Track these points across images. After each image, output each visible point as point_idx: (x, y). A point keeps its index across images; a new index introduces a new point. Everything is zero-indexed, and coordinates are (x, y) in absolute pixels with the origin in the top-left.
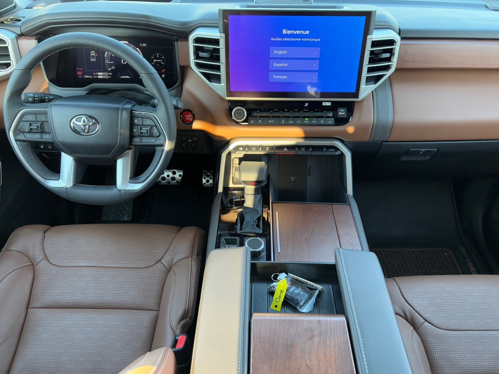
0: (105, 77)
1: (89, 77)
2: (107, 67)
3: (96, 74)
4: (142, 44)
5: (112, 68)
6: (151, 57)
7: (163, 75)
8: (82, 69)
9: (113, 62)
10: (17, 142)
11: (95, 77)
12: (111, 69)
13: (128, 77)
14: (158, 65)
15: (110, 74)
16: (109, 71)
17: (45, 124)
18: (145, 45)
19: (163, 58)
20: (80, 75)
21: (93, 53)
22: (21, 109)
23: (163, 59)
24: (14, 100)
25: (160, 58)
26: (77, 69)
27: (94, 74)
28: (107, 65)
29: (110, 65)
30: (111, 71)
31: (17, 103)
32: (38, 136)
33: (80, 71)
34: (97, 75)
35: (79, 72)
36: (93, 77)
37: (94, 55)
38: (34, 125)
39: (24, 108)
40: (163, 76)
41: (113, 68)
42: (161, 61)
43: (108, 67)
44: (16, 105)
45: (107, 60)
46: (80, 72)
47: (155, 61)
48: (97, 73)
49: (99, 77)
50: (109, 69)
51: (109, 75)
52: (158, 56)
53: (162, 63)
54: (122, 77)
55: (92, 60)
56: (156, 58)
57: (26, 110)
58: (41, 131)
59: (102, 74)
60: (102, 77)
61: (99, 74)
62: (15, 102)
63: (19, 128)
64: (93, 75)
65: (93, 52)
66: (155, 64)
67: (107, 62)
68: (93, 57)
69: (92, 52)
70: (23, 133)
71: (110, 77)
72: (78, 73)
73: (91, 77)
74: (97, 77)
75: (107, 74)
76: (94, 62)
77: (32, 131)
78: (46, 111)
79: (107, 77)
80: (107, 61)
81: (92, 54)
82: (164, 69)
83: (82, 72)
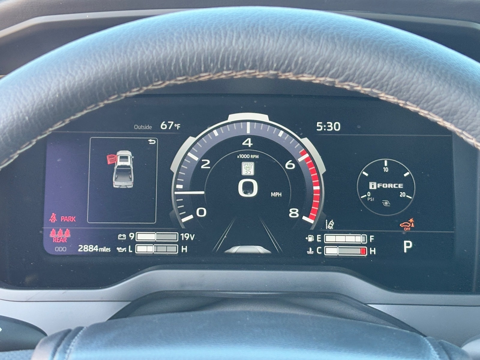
0: (162, 250)
1: (96, 249)
2: (175, 210)
3: (128, 238)
4: (325, 123)
5: (195, 215)
6: (360, 171)
7: (405, 242)
8: (73, 219)
9: (201, 193)
11: (124, 249)
12: (191, 217)
13: (260, 249)
14: (386, 203)
15: (186, 236)
16: (183, 227)
18: (334, 126)
19: (406, 174)
20: (61, 244)
21: (124, 158)
23: (407, 182)
25: (395, 176)
26: (53, 218)
27: (122, 237)
28: (179, 204)
29: (191, 204)
30: (189, 227)
33: (64, 225)
34: (134, 243)
35: (57, 231)
36: (114, 250)
37: (129, 163)
40: (406, 247)
41: (202, 212)
42: (400, 186)
43: (180, 210)
45: (180, 183)
46: (64, 231)
47: (373, 186)
48: (132, 236)
49: (141, 249)
50: (184, 220)
51: (181, 243)
52: (386, 170)
53: (403, 194)
54: (235, 250)
55: (117, 184)
56: (381, 178)
59: (152, 236)
60: (150, 249)
61: (142, 236)
64: (114, 243)
65: (128, 153)
66: (372, 200)
68: (124, 171)
69: (121, 153)
71: (185, 249)
72: (53, 234)
73: (105, 250)
74: (133, 249)
75: (173, 236)
76: (126, 190)
79: (173, 250)
80: (180, 187)
81: (120, 163)
82: (411, 220)
83: (72, 232)
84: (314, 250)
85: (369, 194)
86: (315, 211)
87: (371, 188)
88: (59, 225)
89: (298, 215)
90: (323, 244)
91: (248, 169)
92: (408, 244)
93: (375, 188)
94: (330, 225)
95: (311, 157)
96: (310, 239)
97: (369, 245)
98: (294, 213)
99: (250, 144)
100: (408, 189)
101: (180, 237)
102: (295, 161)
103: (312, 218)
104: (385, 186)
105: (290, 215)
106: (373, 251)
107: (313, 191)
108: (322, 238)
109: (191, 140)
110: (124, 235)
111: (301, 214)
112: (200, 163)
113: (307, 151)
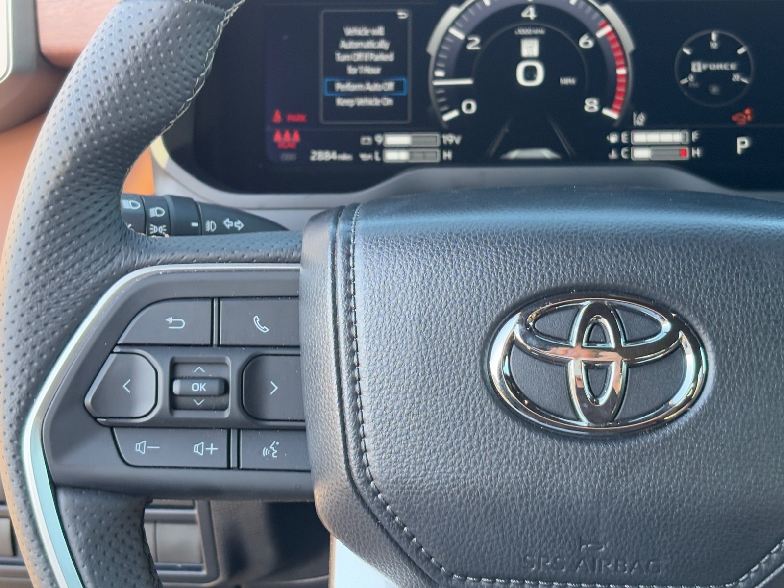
1: (334, 156)
2: (434, 105)
3: (374, 142)
5: (460, 109)
6: (679, 47)
7: (739, 140)
8: (301, 118)
9: (468, 82)
10: (62, 497)
11: (370, 156)
12: (454, 114)
13: (546, 154)
14: (715, 90)
15: (450, 138)
16: (445, 126)
17: (273, 366)
19: (741, 51)
20: (289, 151)
22: (121, 261)
23: (740, 61)
24: (85, 203)
25: (726, 53)
26: (277, 117)
27: (366, 140)
28: (440, 96)
29: (455, 97)
30: (453, 127)
31: (101, 227)
32: (212, 449)
33: (291, 126)
34: (381, 148)
35: (283, 133)
36: (357, 159)
38: (200, 370)
39: (144, 259)
40: (740, 147)
41: (470, 107)
42: (733, 66)
43: (442, 104)
44: (92, 233)
45: (441, 68)
46: (292, 133)
47: (697, 67)
48: (379, 139)
49: (391, 156)
50: (447, 117)
51: (444, 147)
52: (714, 45)
53: (736, 78)
54: (514, 155)
57: (157, 275)
58: (239, 415)
59: (404, 139)
60: (402, 156)
61: (392, 139)
62: (90, 212)
63: (88, 400)
64: (355, 149)
66: (696, 85)
67: (440, 79)
70: (111, 428)
71: (448, 155)
72: (278, 137)
73: (345, 157)
74: (381, 155)
75: (432, 138)
77: (180, 414)
78: (289, 277)
80: (440, 73)
82: (747, 111)
83: (301, 134)
84: (619, 152)
85: (691, 78)
86: (619, 102)
87: (694, 69)
88: (285, 126)
89: (596, 109)
90: (630, 145)
91: (530, 48)
92: (743, 143)
93: (699, 70)
94: (640, 120)
95: (614, 31)
96: (613, 139)
97: (693, 145)
98: (591, 105)
99: (532, 16)
100: (743, 70)
101: (442, 140)
102: (592, 36)
103: (615, 110)
104: (714, 67)
105: (587, 109)
106: (697, 152)
107: (616, 76)
108: (629, 137)
109: (453, 12)
110: (369, 139)
111: (602, 105)
112: (466, 42)
113: (608, 22)
